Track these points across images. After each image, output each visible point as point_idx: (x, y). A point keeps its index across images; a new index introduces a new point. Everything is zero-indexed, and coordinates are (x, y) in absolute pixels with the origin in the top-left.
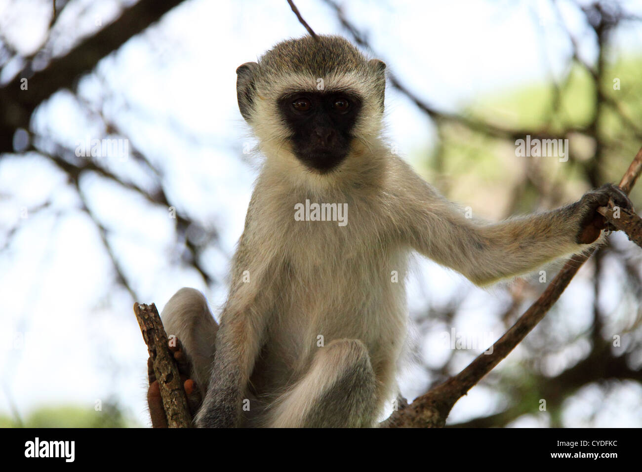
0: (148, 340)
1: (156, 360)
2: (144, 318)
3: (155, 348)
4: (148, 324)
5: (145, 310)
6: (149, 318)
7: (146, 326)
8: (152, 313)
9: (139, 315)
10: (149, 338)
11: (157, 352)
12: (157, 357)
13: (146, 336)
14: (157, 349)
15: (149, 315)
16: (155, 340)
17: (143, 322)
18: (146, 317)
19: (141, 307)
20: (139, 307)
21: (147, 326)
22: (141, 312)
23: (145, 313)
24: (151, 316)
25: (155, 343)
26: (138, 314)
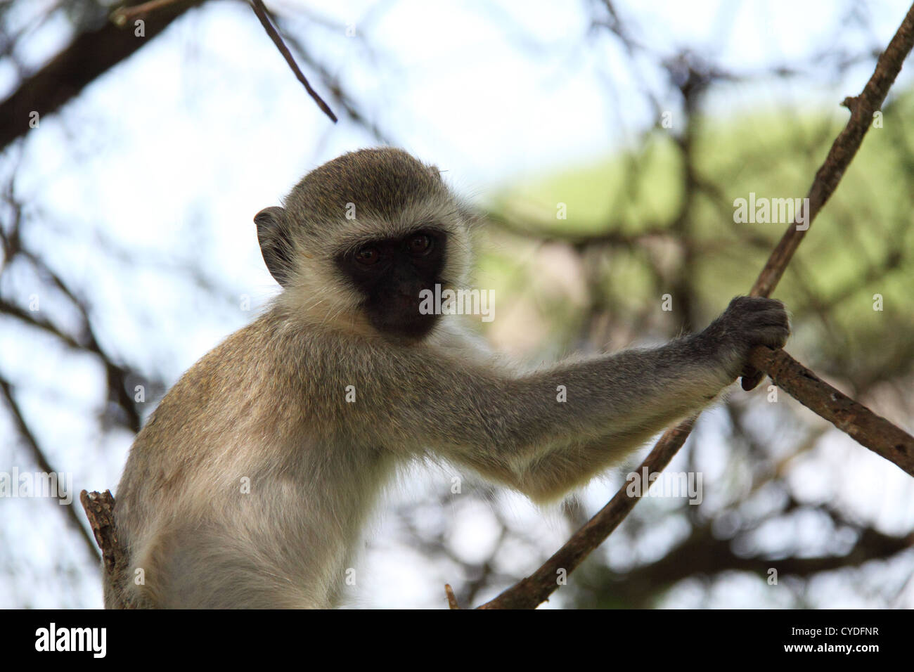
0: (102, 542)
1: (115, 570)
2: (96, 511)
3: (113, 554)
4: (102, 519)
5: (96, 500)
6: (103, 511)
7: (98, 523)
8: (106, 504)
9: (88, 508)
10: (104, 539)
11: (116, 559)
12: (116, 566)
13: (99, 536)
14: (115, 555)
15: (102, 507)
16: (111, 542)
17: (94, 517)
18: (99, 510)
19: (90, 496)
20: (88, 496)
21: (101, 522)
22: (92, 504)
23: (97, 504)
24: (105, 508)
25: (113, 545)
26: (87, 505)
